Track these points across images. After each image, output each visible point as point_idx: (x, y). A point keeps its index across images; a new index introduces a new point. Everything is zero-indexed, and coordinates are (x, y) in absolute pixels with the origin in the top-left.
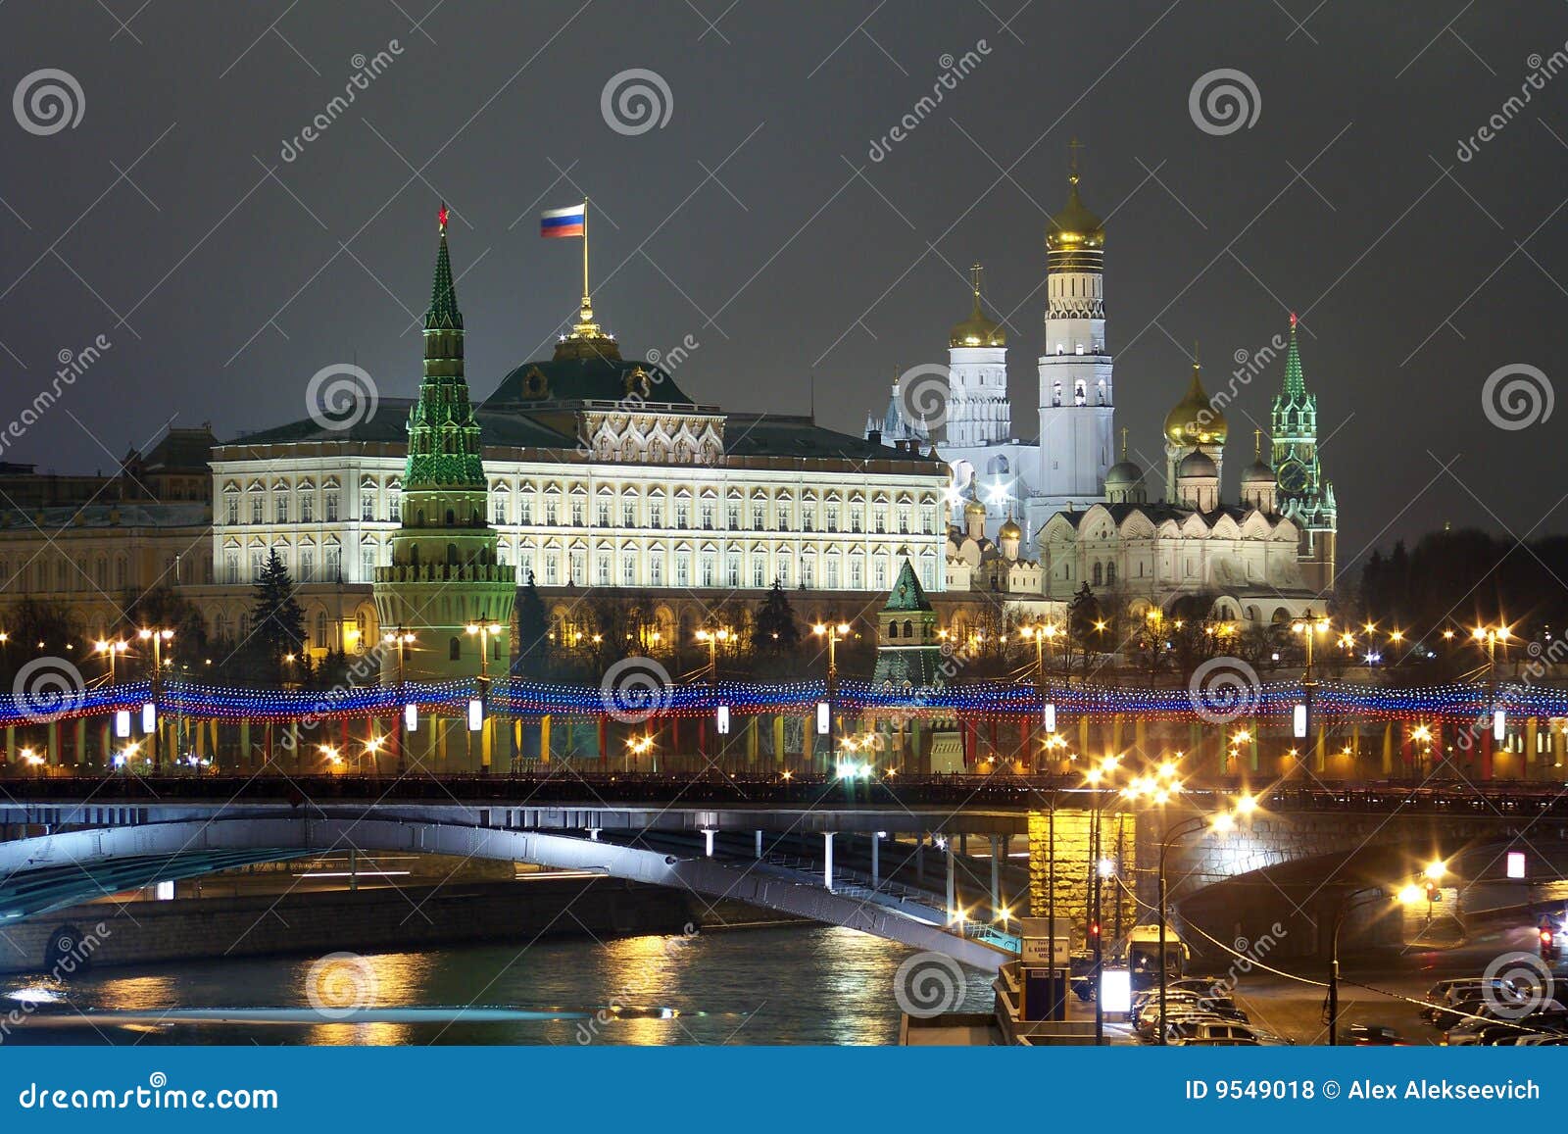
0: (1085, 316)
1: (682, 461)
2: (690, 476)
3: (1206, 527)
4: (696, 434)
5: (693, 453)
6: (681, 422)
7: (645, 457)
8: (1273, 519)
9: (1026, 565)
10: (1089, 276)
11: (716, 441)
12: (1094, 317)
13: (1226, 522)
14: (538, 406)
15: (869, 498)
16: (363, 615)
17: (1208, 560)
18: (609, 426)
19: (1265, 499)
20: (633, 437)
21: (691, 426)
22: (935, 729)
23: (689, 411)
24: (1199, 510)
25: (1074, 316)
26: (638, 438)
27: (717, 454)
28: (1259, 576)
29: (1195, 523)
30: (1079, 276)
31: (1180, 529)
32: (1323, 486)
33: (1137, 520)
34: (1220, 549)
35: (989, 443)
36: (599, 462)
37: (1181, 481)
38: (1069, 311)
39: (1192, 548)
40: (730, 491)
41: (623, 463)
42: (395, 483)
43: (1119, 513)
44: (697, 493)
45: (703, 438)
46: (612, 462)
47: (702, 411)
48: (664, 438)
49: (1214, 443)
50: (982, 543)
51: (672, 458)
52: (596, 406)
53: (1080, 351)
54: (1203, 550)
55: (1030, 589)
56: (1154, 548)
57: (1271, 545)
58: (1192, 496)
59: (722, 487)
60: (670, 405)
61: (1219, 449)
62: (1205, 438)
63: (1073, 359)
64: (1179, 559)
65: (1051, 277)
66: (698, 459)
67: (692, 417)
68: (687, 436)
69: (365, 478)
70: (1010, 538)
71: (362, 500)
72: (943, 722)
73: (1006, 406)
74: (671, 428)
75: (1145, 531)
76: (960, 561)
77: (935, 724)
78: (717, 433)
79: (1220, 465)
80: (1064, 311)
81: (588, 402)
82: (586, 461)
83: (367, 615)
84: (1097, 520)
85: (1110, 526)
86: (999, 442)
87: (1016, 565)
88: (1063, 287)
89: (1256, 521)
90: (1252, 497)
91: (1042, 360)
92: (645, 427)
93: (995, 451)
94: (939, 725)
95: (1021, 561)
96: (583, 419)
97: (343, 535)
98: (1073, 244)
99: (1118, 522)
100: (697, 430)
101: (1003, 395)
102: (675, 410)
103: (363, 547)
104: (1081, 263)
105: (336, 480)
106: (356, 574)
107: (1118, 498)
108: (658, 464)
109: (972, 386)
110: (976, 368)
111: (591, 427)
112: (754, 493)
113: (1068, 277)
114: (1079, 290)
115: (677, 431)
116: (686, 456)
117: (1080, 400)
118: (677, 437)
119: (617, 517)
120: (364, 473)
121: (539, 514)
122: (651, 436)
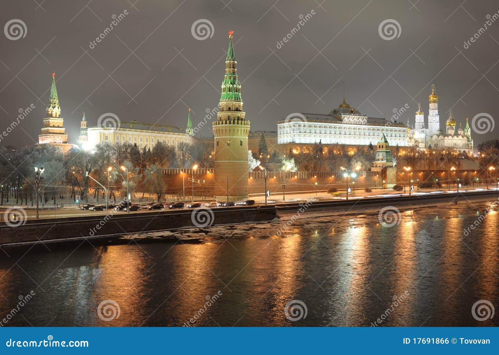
0: (435, 109)
2: (361, 127)
3: (452, 138)
5: (362, 123)
7: (353, 123)
8: (463, 137)
9: (422, 143)
11: (366, 121)
13: (455, 137)
16: (298, 149)
17: (452, 143)
18: (346, 118)
19: (462, 134)
23: (361, 116)
24: (451, 135)
25: (433, 110)
26: (351, 120)
27: (366, 123)
28: (461, 145)
29: (450, 137)
30: (434, 104)
31: (448, 138)
33: (441, 137)
34: (455, 141)
35: (421, 129)
36: (344, 124)
37: (448, 131)
39: (450, 141)
40: (368, 129)
41: (349, 124)
42: (305, 126)
43: (438, 136)
44: (362, 129)
46: (347, 124)
47: (363, 116)
48: (356, 120)
50: (415, 140)
51: (358, 123)
52: (343, 114)
53: (434, 114)
55: (423, 147)
56: (444, 141)
57: (463, 141)
58: (450, 133)
61: (454, 126)
62: (452, 124)
63: (433, 116)
64: (448, 143)
66: (362, 124)
67: (361, 117)
71: (299, 129)
75: (442, 139)
76: (411, 142)
77: (388, 166)
78: (366, 119)
79: (455, 129)
80: (431, 109)
81: (342, 114)
82: (342, 124)
84: (435, 137)
85: (437, 138)
86: (423, 128)
87: (420, 143)
89: (460, 137)
90: (460, 133)
92: (353, 118)
96: (341, 116)
97: (295, 135)
98: (433, 99)
99: (438, 137)
100: (362, 119)
101: (423, 122)
102: (358, 115)
103: (299, 137)
104: (434, 102)
105: (294, 126)
106: (297, 142)
107: (438, 134)
108: (355, 124)
109: (419, 121)
110: (419, 118)
111: (342, 118)
112: (373, 130)
113: (432, 104)
114: (434, 106)
115: (359, 119)
116: (360, 123)
117: (434, 122)
118: (359, 120)
119: (348, 133)
120: (299, 124)
121: (333, 132)
122: (354, 120)
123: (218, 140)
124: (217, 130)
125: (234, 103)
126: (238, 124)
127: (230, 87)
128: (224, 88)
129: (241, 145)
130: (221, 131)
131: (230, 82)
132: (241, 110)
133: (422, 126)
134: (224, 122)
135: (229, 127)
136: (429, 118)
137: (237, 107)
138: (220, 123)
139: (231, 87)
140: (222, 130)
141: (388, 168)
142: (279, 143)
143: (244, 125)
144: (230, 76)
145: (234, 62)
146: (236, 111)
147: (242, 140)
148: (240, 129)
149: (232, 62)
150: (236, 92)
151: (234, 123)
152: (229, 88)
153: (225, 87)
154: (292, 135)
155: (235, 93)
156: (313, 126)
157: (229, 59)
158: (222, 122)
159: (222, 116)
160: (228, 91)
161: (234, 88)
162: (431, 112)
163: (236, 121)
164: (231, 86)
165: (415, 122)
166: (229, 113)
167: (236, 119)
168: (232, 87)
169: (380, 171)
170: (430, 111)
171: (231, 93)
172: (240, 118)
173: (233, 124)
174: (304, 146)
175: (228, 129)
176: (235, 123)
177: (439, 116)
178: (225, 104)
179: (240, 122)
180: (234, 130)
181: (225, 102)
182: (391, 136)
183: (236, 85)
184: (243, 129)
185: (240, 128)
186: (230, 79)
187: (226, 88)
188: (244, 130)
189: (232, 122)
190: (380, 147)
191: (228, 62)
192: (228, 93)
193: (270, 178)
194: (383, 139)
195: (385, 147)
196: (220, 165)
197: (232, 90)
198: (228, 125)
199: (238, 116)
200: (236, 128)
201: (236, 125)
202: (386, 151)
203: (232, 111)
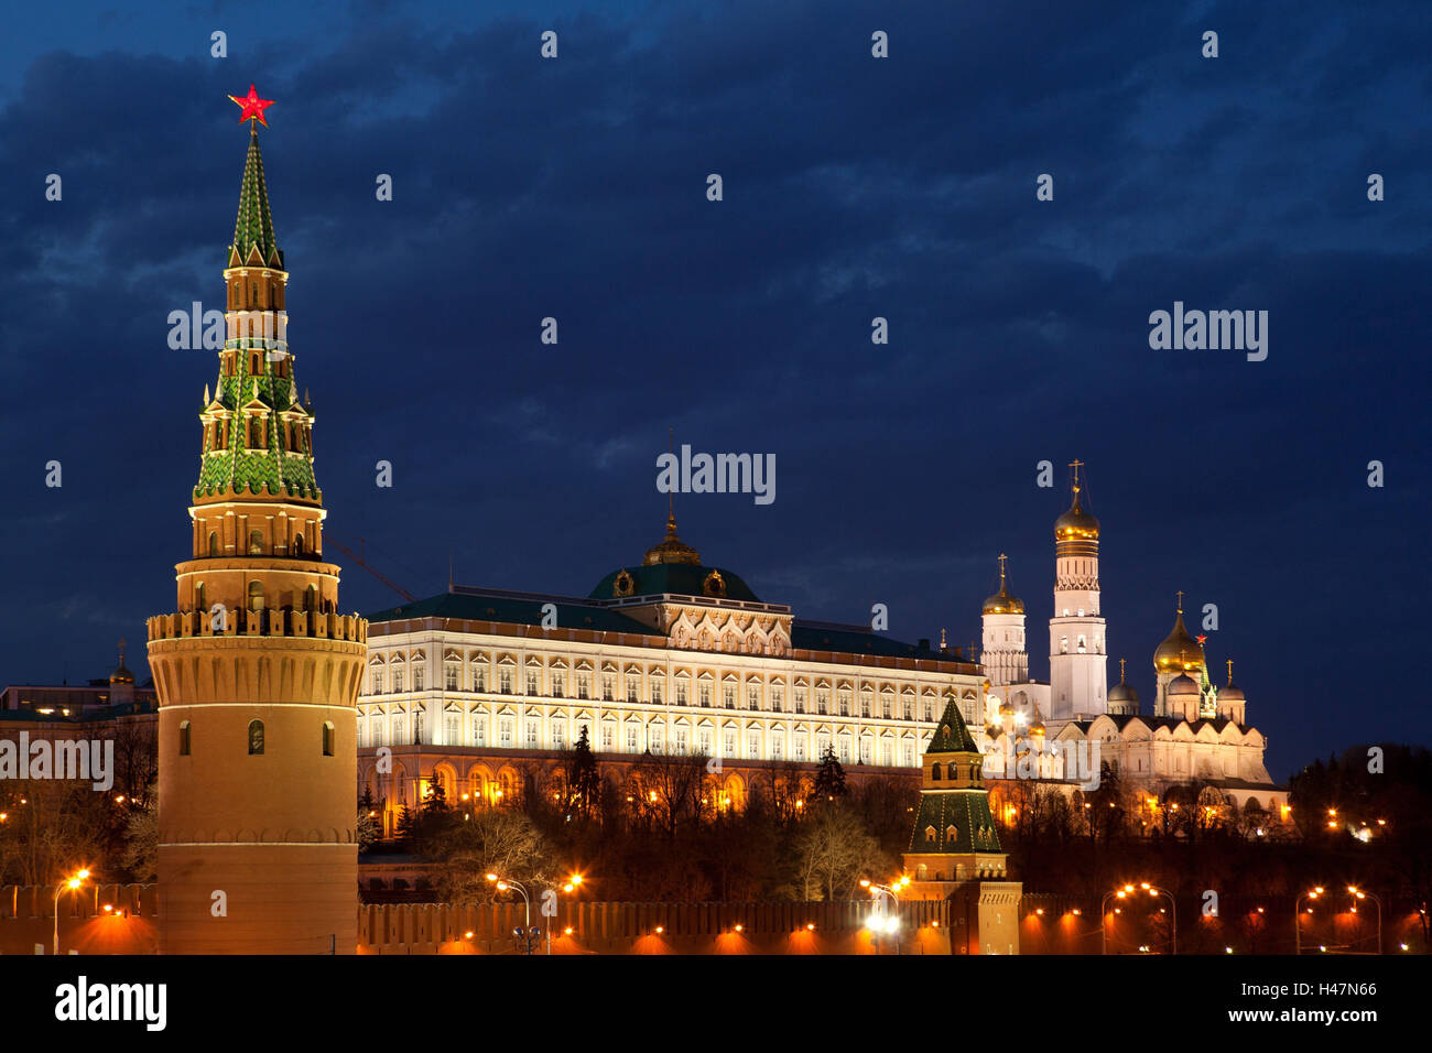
0: (1085, 588)
1: (753, 652)
2: (761, 665)
3: (1191, 733)
4: (767, 629)
5: (763, 645)
6: (752, 619)
7: (719, 647)
8: (1243, 729)
10: (1088, 559)
11: (785, 637)
12: (1092, 589)
13: (1207, 730)
14: (625, 602)
15: (919, 691)
16: (443, 776)
17: (1193, 759)
18: (688, 618)
19: (1236, 714)
20: (709, 629)
21: (762, 622)
22: (982, 878)
23: (759, 609)
24: (1185, 720)
25: (1077, 588)
26: (713, 630)
27: (785, 647)
28: (1233, 772)
29: (1183, 730)
30: (1080, 559)
31: (1172, 732)
33: (1136, 727)
34: (1202, 751)
35: (1013, 683)
36: (676, 648)
37: (1170, 698)
38: (1073, 585)
39: (1180, 750)
40: (797, 679)
41: (699, 650)
42: (480, 657)
43: (1121, 721)
44: (767, 680)
45: (772, 634)
46: (689, 649)
47: (771, 610)
48: (737, 631)
49: (1195, 670)
51: (744, 649)
52: (674, 600)
53: (1081, 614)
54: (1189, 751)
56: (1151, 747)
57: (1243, 748)
58: (1179, 709)
59: (790, 676)
60: (742, 603)
61: (1198, 675)
62: (1187, 666)
63: (1076, 619)
64: (1170, 757)
65: (1059, 561)
66: (767, 651)
67: (762, 615)
68: (758, 631)
69: (448, 652)
70: (1036, 734)
71: (445, 672)
72: (992, 871)
73: (1025, 657)
74: (743, 624)
75: (1143, 735)
77: (983, 872)
78: (785, 629)
80: (1068, 584)
81: (667, 596)
82: (665, 647)
83: (446, 774)
84: (1102, 728)
85: (1114, 732)
86: (1020, 682)
88: (1068, 568)
89: (1230, 729)
90: (1226, 712)
91: (1052, 621)
92: (719, 621)
93: (1019, 688)
94: (986, 874)
96: (663, 611)
97: (427, 703)
98: (1075, 535)
99: (1121, 729)
100: (767, 626)
101: (1023, 649)
102: (747, 608)
103: (447, 714)
104: (1082, 549)
105: (422, 653)
106: (439, 738)
107: (1118, 712)
109: (1000, 643)
110: (1003, 629)
111: (668, 617)
112: (818, 683)
113: (1072, 560)
114: (1080, 569)
115: (749, 626)
116: (757, 648)
117: (1081, 650)
118: (749, 631)
119: (694, 697)
120: (447, 646)
121: (620, 692)
122: (725, 629)
123: (184, 724)
124: (179, 666)
125: (283, 514)
126: (311, 633)
127: (255, 417)
128: (218, 424)
129: (327, 753)
130: (207, 669)
131: (255, 394)
132: (319, 551)
133: (1016, 671)
136: (1055, 628)
137: (299, 538)
139: (264, 417)
140: (216, 664)
141: (983, 884)
143: (346, 638)
144: (255, 357)
145: (275, 278)
146: (293, 557)
147: (330, 726)
148: (321, 660)
149: (265, 272)
150: (294, 449)
151: (289, 631)
152: (251, 422)
153: (225, 417)
154: (406, 705)
155: (290, 454)
156: (521, 655)
157: (248, 258)
159: (215, 584)
160: (246, 443)
161: (280, 428)
162: (1064, 602)
163: (300, 617)
164: (264, 412)
165: (980, 649)
166: (259, 572)
167: (298, 602)
168: (269, 422)
169: (942, 898)
170: (1058, 595)
171: (264, 453)
172: (317, 602)
173: (281, 632)
174: (477, 762)
175: (253, 657)
176: (296, 629)
177: (1103, 620)
178: (229, 513)
179: (321, 620)
180: (288, 666)
181: (227, 505)
183: (295, 410)
184: (337, 660)
185: (326, 656)
186: (255, 372)
187: (235, 423)
189: (277, 617)
190: (936, 775)
191: (243, 274)
192: (248, 452)
193: (444, 940)
194: (953, 734)
195: (967, 773)
196: (199, 863)
197: (269, 438)
198: (253, 636)
199: (305, 588)
200: (301, 658)
201: (301, 638)
202: (971, 796)
203: (274, 556)
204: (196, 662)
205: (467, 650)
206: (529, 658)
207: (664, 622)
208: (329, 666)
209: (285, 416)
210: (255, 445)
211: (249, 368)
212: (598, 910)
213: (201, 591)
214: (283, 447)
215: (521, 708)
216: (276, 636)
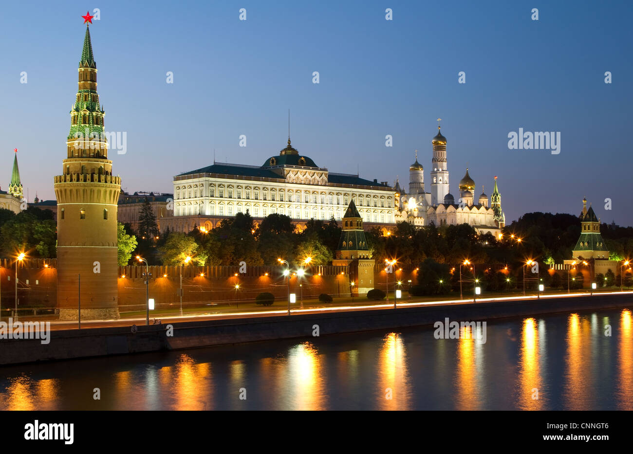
0: (442, 161)
1: (315, 184)
2: (317, 188)
3: (469, 210)
5: (318, 182)
7: (303, 182)
8: (487, 209)
9: (419, 218)
10: (442, 152)
11: (326, 179)
12: (444, 162)
13: (475, 209)
15: (372, 196)
16: (208, 225)
17: (470, 219)
18: (293, 173)
19: (485, 203)
20: (299, 176)
21: (318, 174)
23: (317, 170)
24: (467, 206)
25: (439, 161)
26: (301, 177)
27: (326, 182)
29: (466, 209)
30: (440, 152)
31: (462, 210)
32: (502, 213)
33: (451, 208)
34: (473, 216)
36: (288, 183)
37: (463, 198)
40: (330, 193)
41: (296, 183)
42: (221, 186)
43: (446, 206)
44: (320, 193)
45: (321, 178)
46: (293, 183)
47: (321, 170)
48: (309, 177)
49: (472, 189)
50: (407, 212)
51: (311, 183)
52: (287, 167)
53: (441, 170)
54: (469, 216)
56: (455, 215)
57: (487, 215)
58: (466, 202)
59: (327, 192)
60: (311, 168)
61: (473, 190)
62: (469, 188)
63: (439, 172)
64: (462, 218)
66: (320, 184)
67: (318, 172)
68: (316, 177)
69: (211, 184)
71: (210, 191)
74: (311, 175)
76: (400, 216)
78: (326, 176)
79: (473, 195)
80: (436, 160)
81: (285, 165)
82: (284, 182)
83: (209, 224)
84: (440, 208)
85: (444, 210)
86: (421, 193)
87: (417, 218)
89: (483, 209)
90: (482, 203)
92: (303, 174)
95: (418, 217)
96: (284, 171)
97: (204, 201)
98: (439, 143)
99: (446, 208)
100: (319, 175)
102: (313, 169)
103: (210, 205)
104: (441, 148)
105: (202, 185)
107: (446, 203)
108: (307, 184)
110: (416, 175)
111: (286, 173)
112: (337, 194)
113: (437, 152)
114: (440, 155)
115: (313, 175)
116: (316, 182)
117: (440, 182)
118: (313, 177)
119: (294, 199)
120: (210, 182)
121: (269, 197)
122: (305, 176)
123: (63, 209)
124: (61, 191)
126: (99, 181)
127: (85, 114)
128: (74, 117)
129: (105, 218)
130: (68, 192)
131: (85, 107)
134: (75, 177)
135: (84, 186)
138: (67, 179)
139: (88, 114)
140: (71, 191)
141: (359, 260)
142: (175, 214)
144: (86, 95)
145: (92, 71)
146: (96, 158)
147: (107, 210)
148: (103, 190)
149: (89, 69)
150: (97, 124)
151: (92, 180)
152: (84, 116)
153: (76, 114)
154: (198, 202)
155: (95, 126)
156: (235, 185)
157: (84, 65)
158: (71, 177)
159: (72, 166)
160: (82, 122)
161: (93, 117)
163: (96, 176)
164: (88, 113)
166: (84, 162)
167: (96, 171)
168: (89, 116)
169: (347, 265)
171: (87, 125)
172: (103, 172)
173: (90, 181)
174: (219, 220)
175: (81, 189)
176: (95, 180)
177: (448, 172)
179: (103, 177)
180: (92, 191)
182: (368, 206)
183: (97, 112)
184: (108, 190)
185: (104, 188)
186: (86, 100)
187: (79, 116)
188: (111, 192)
189: (89, 176)
190: (346, 225)
191: (83, 70)
192: (83, 125)
193: (157, 277)
194: (352, 211)
195: (356, 224)
196: (66, 252)
197: (89, 121)
198: (82, 182)
199: (99, 167)
200: (96, 189)
201: (96, 183)
202: (357, 231)
203: (90, 157)
204: (66, 190)
205: (217, 184)
206: (238, 186)
207: (284, 174)
208: (106, 191)
209: (94, 114)
210: (85, 122)
211: (84, 99)
212: (214, 269)
213: (68, 168)
214: (93, 123)
215: (235, 203)
216: (89, 182)
